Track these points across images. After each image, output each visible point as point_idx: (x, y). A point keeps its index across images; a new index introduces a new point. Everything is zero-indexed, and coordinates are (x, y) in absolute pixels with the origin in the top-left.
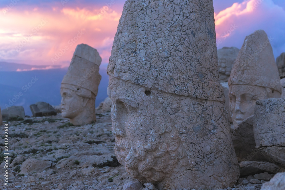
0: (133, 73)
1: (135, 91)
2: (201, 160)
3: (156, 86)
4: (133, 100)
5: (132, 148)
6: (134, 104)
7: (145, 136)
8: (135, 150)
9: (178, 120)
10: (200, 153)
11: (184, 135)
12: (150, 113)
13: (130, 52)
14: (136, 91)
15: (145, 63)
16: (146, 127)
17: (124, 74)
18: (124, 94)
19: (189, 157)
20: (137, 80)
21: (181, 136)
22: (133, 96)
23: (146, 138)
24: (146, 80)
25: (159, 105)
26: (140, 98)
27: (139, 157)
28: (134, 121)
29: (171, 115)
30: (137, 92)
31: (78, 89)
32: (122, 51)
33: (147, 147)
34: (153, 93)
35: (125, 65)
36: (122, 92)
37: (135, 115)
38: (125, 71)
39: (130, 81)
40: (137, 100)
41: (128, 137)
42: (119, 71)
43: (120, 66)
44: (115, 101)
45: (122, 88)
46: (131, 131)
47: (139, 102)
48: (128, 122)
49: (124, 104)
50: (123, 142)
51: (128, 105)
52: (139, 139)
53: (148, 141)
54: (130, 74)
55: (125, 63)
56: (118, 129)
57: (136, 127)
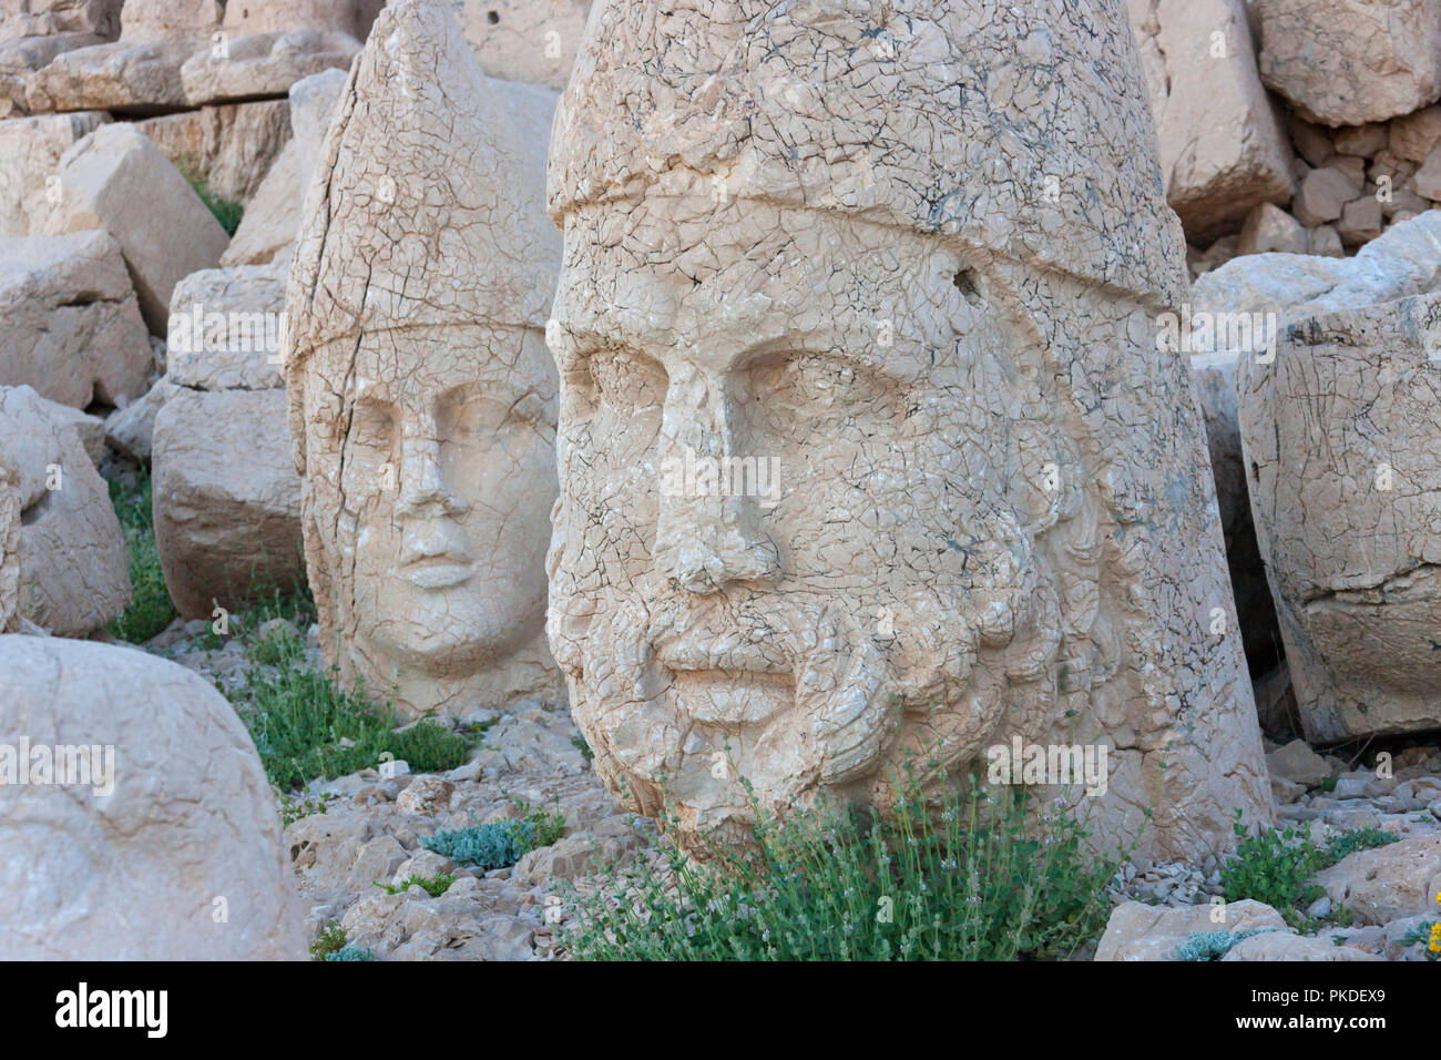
0: (905, 163)
1: (908, 276)
2: (1197, 679)
3: (1029, 238)
4: (910, 330)
5: (864, 647)
6: (911, 354)
7: (962, 555)
8: (891, 654)
9: (1118, 443)
10: (1194, 637)
11: (1135, 530)
12: (984, 406)
13: (854, 36)
14: (914, 271)
15: (956, 102)
16: (969, 497)
17: (838, 169)
18: (843, 300)
19: (1150, 666)
20: (932, 203)
21: (1122, 540)
22: (901, 307)
23: (970, 561)
24: (978, 203)
25: (1023, 357)
26: (939, 317)
27: (933, 691)
28: (899, 464)
29: (1089, 411)
30: (920, 279)
33: (984, 618)
34: (995, 282)
35: (844, 114)
36: (820, 287)
37: (884, 432)
38: (849, 150)
39: (884, 208)
40: (930, 329)
41: (819, 581)
42: (802, 152)
43: (797, 119)
44: (730, 354)
45: (817, 259)
46: (868, 535)
47: (937, 340)
48: (824, 486)
49: (793, 367)
50: (772, 619)
51: (856, 364)
52: (924, 575)
53: (988, 583)
54: (881, 170)
55: (844, 99)
56: (735, 538)
57: (907, 501)
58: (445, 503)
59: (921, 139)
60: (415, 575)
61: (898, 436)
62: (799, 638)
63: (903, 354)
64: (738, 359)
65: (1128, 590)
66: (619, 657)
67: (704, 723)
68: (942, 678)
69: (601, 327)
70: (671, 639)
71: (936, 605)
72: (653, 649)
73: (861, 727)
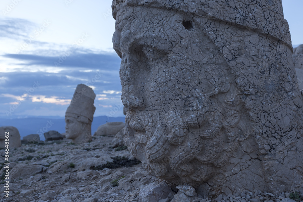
1: (165, 22)
2: (278, 141)
3: (204, 9)
4: (163, 36)
5: (159, 125)
6: (164, 43)
7: (184, 101)
8: (165, 127)
9: (242, 71)
10: (277, 128)
11: (250, 97)
12: (192, 59)
14: (167, 20)
16: (185, 84)
18: (146, 29)
19: (258, 136)
21: (245, 99)
23: (186, 104)
25: (207, 46)
26: (174, 33)
27: (174, 139)
28: (164, 75)
29: (229, 61)
30: (169, 22)
31: (78, 117)
33: (188, 119)
34: (196, 23)
37: (164, 67)
39: (156, 2)
40: (170, 36)
41: (151, 107)
47: (173, 39)
52: (173, 106)
53: (191, 109)
56: (132, 96)
57: (166, 85)
61: (167, 68)
62: (145, 122)
63: (162, 43)
65: (248, 114)
68: (176, 136)
71: (174, 115)
73: (156, 148)
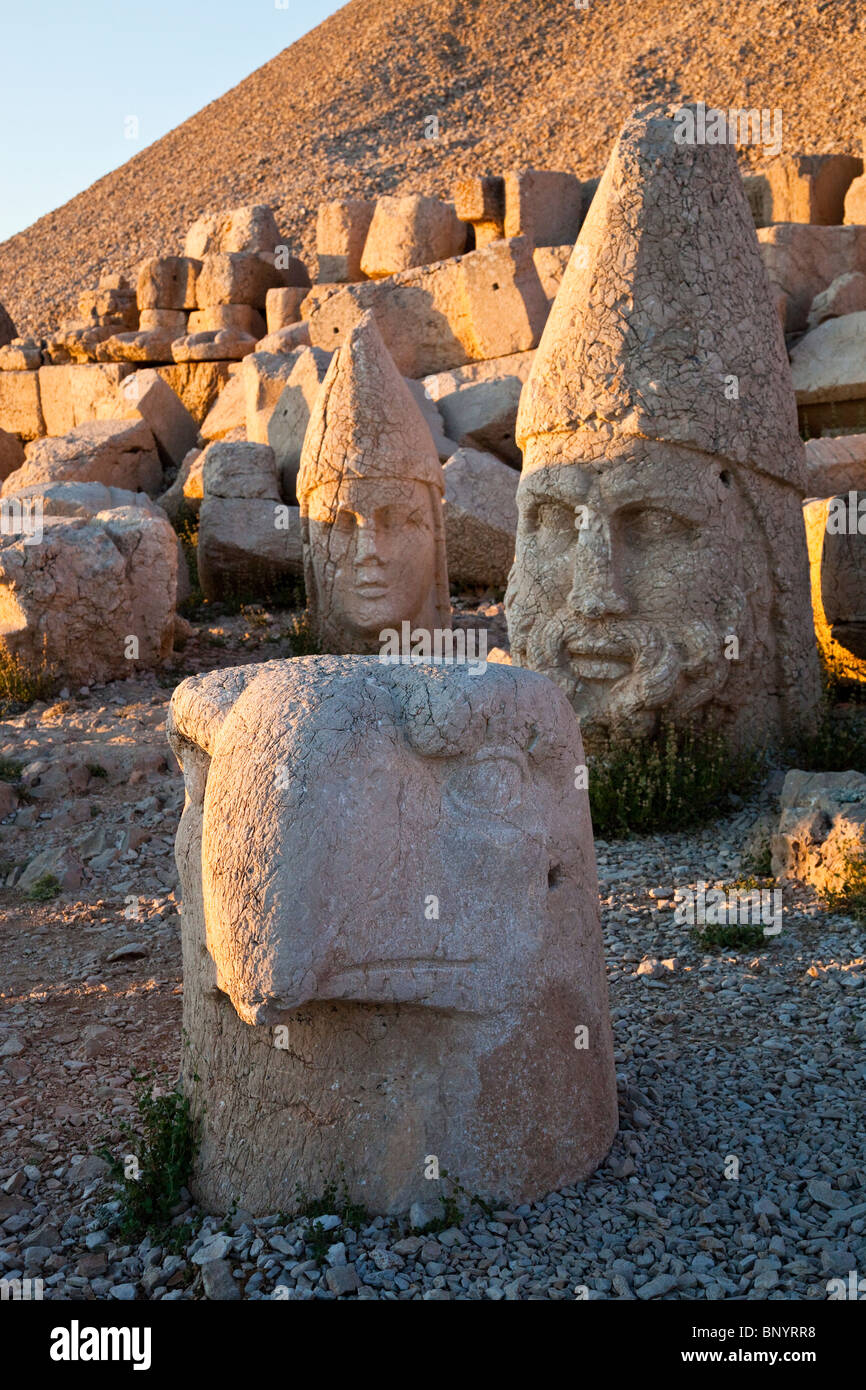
0: (703, 420)
1: (701, 474)
3: (755, 457)
4: (701, 499)
5: (669, 646)
6: (700, 510)
7: (717, 605)
8: (682, 650)
12: (729, 535)
13: (681, 358)
14: (704, 471)
16: (721, 578)
17: (672, 422)
18: (672, 484)
20: (714, 439)
21: (781, 599)
22: (698, 489)
24: (734, 440)
25: (746, 513)
26: (712, 493)
28: (691, 562)
30: (706, 475)
32: (647, 356)
34: (737, 477)
35: (677, 395)
36: (661, 478)
37: (684, 547)
38: (678, 413)
39: (694, 442)
40: (709, 499)
41: (649, 615)
42: (657, 413)
43: (655, 398)
44: (615, 507)
45: (660, 464)
46: (674, 594)
47: (712, 504)
48: (654, 570)
49: (643, 515)
50: (625, 632)
51: (674, 516)
52: (699, 614)
53: (727, 618)
54: (692, 423)
55: (677, 389)
56: (612, 594)
57: (694, 579)
58: (378, 560)
59: (711, 409)
60: (362, 592)
61: (690, 549)
62: (639, 642)
63: (696, 510)
64: (618, 510)
65: (781, 622)
66: (547, 646)
67: (586, 678)
68: (706, 662)
69: (549, 492)
70: (575, 639)
71: (704, 628)
72: (565, 644)
73: (667, 684)
